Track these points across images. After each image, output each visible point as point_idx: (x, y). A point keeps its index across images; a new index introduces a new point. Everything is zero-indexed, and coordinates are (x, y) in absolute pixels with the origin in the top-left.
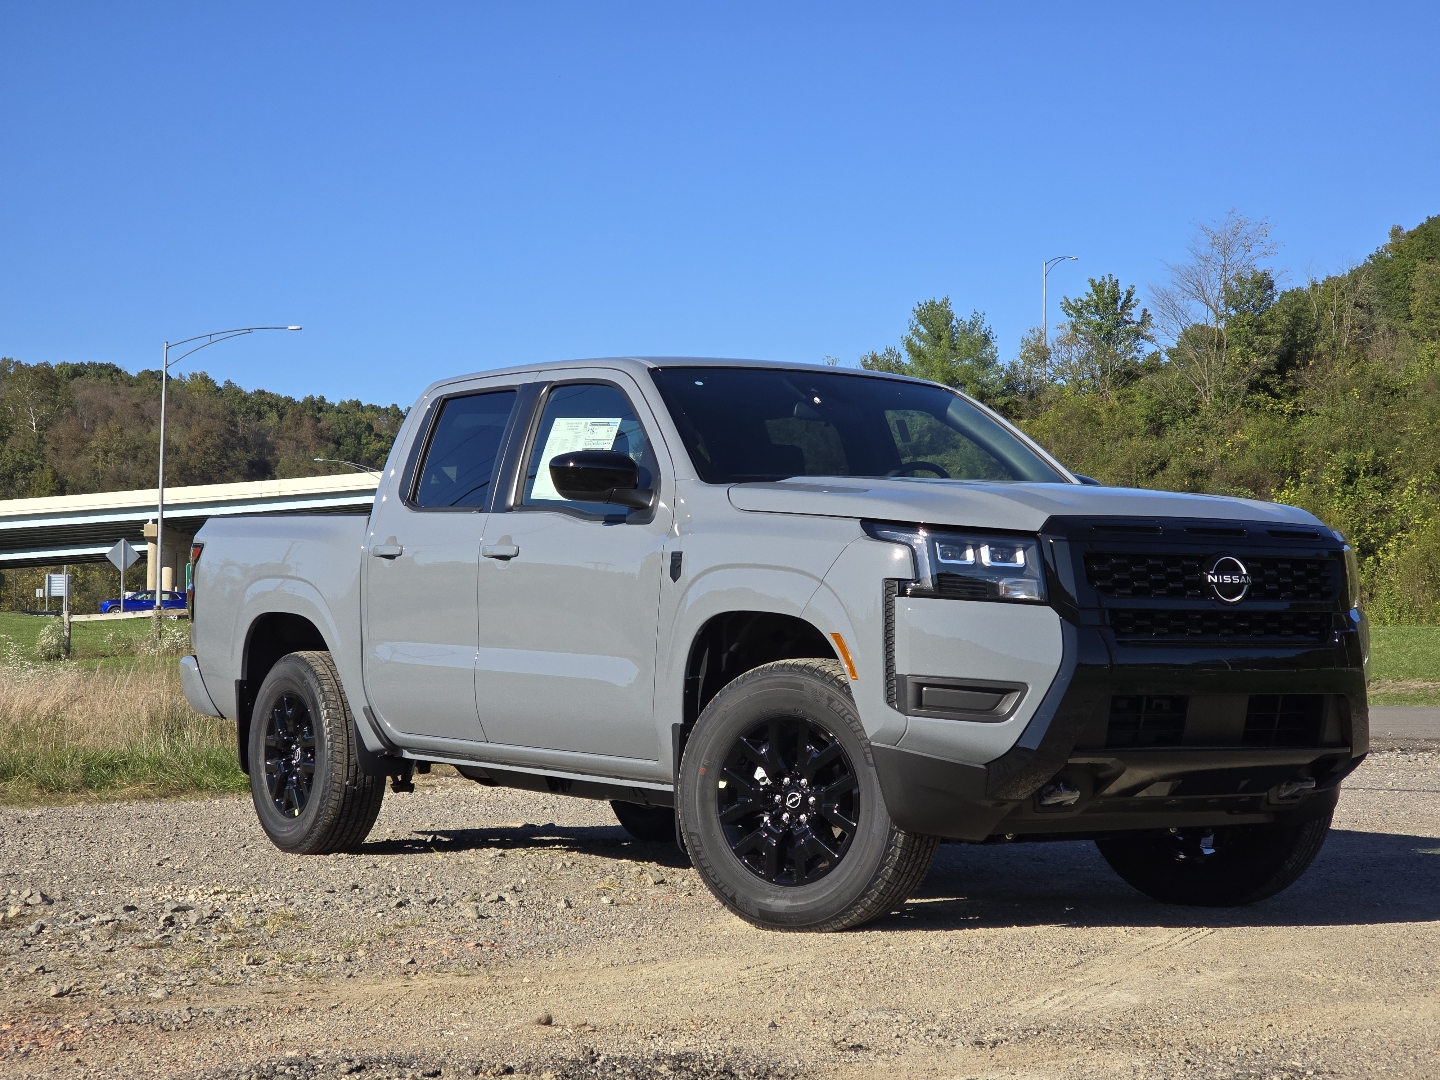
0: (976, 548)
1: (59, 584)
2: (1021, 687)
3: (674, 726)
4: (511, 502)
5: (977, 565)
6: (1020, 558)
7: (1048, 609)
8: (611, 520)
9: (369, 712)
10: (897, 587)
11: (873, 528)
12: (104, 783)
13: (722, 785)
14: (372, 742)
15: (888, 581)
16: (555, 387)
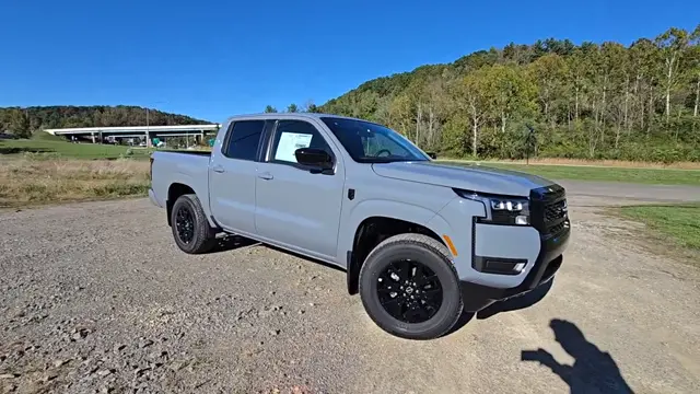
0: (505, 203)
1: (132, 140)
2: (525, 261)
3: (348, 252)
4: (267, 159)
5: (506, 210)
6: (520, 207)
7: (532, 228)
8: (313, 172)
9: (212, 217)
10: (478, 220)
11: (460, 192)
12: (136, 193)
13: (380, 280)
14: (213, 225)
15: (474, 217)
16: (280, 121)
